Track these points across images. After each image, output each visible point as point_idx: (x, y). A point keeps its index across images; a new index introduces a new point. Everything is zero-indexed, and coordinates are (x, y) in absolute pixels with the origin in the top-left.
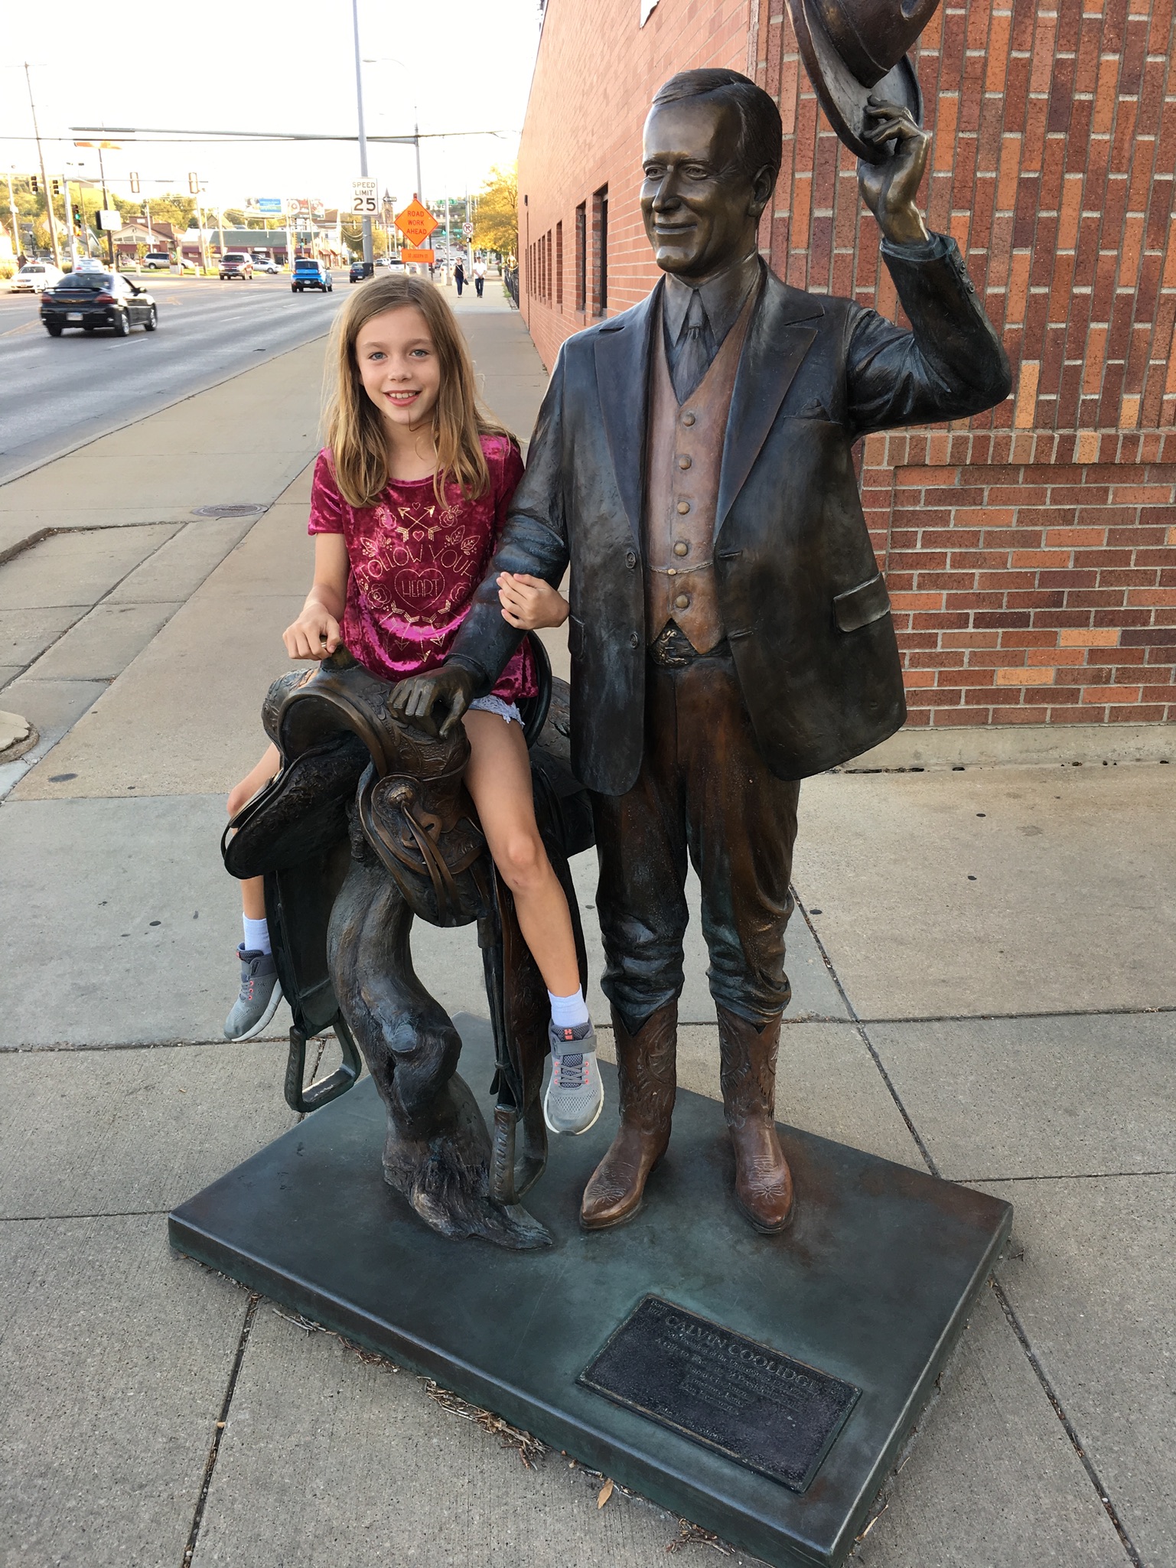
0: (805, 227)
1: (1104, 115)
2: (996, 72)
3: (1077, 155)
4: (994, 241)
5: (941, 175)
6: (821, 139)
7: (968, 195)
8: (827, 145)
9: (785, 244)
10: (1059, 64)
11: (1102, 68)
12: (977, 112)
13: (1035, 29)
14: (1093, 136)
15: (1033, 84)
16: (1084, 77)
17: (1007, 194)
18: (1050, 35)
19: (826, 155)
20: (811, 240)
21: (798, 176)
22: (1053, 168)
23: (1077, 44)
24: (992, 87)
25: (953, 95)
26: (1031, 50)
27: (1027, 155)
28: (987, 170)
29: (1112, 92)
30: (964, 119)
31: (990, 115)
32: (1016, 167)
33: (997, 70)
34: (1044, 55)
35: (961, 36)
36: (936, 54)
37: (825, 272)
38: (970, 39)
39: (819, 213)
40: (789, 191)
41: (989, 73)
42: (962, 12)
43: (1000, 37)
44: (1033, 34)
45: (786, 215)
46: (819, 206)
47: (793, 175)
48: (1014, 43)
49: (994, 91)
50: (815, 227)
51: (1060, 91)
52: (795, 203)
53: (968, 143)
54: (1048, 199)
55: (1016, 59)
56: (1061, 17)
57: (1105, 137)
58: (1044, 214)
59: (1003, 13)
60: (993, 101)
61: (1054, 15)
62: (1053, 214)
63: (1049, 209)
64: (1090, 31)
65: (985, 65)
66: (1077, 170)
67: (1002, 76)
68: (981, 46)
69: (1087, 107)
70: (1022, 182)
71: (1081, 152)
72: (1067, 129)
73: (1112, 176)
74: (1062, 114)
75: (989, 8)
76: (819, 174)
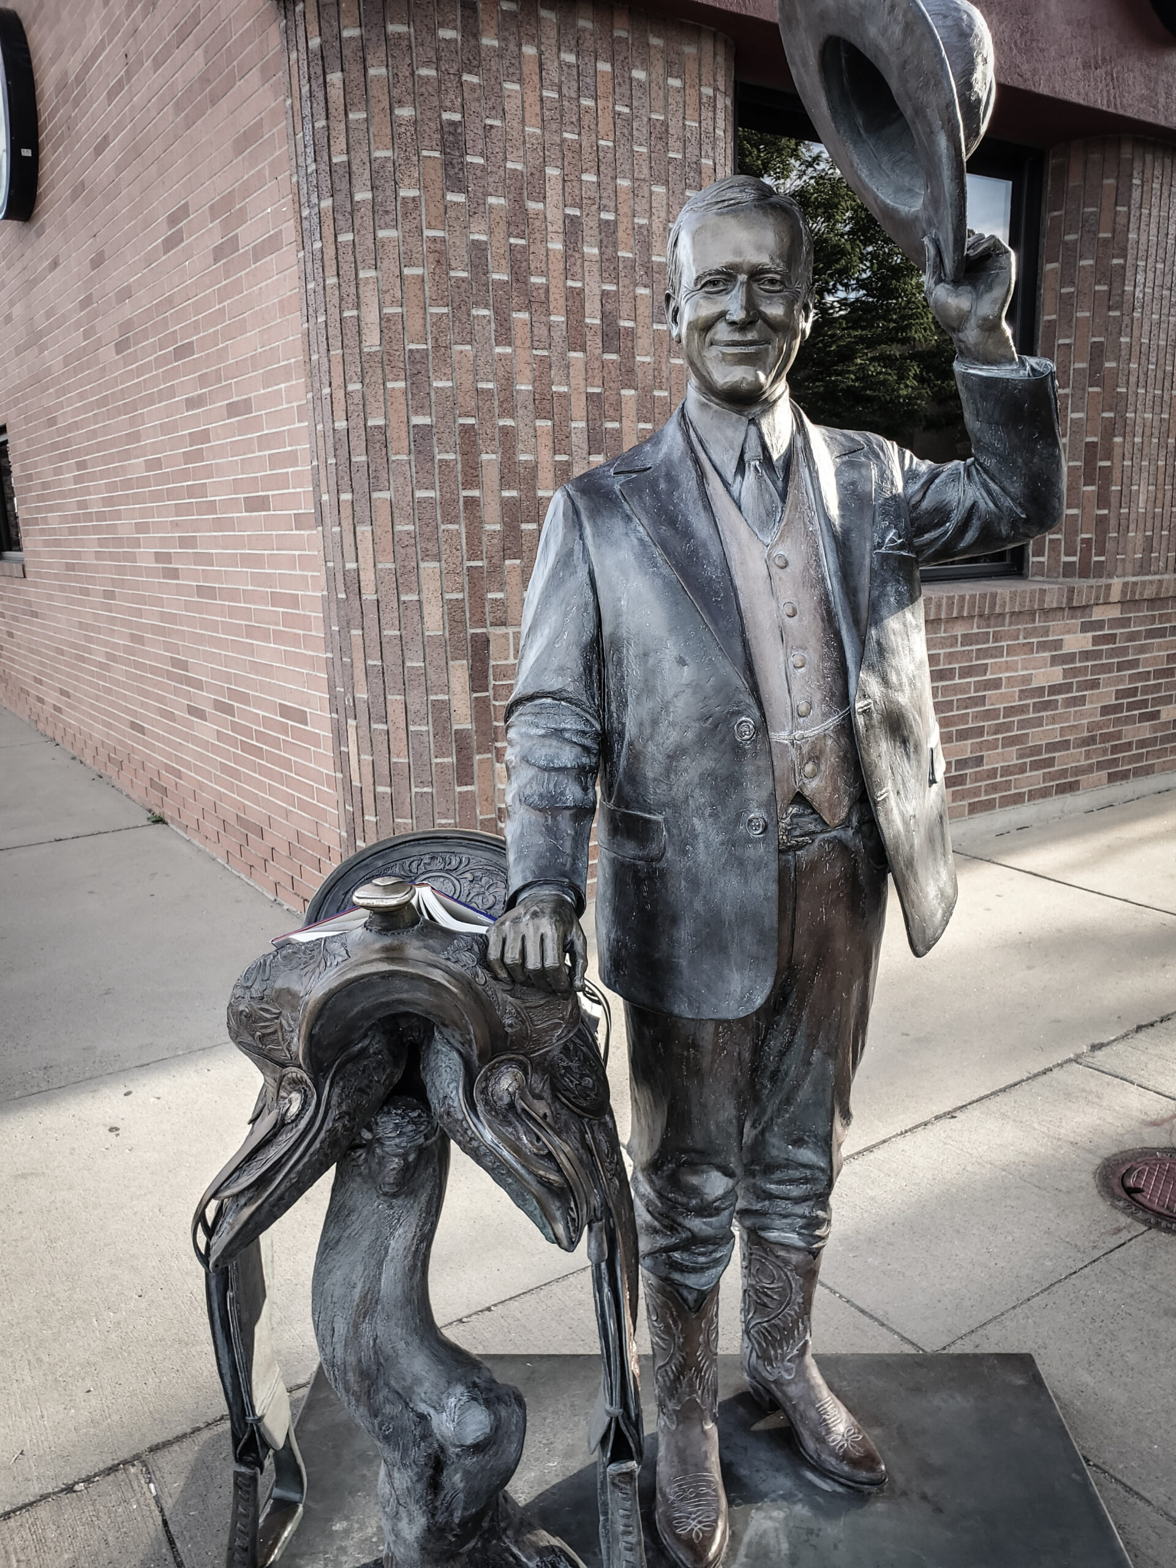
0: (404, 434)
1: (644, 341)
2: (557, 299)
3: (628, 374)
4: (574, 448)
5: (523, 387)
6: (411, 351)
7: (548, 407)
8: (418, 356)
9: (384, 450)
10: (604, 294)
11: (638, 299)
12: (546, 333)
13: (583, 262)
14: (638, 358)
15: (587, 312)
16: (625, 308)
17: (579, 406)
18: (596, 268)
19: (418, 366)
20: (412, 446)
21: (389, 385)
22: (611, 384)
23: (617, 277)
24: (555, 311)
25: (524, 316)
26: (583, 280)
27: (590, 372)
28: (560, 384)
29: (648, 321)
30: (536, 338)
31: (557, 335)
32: (583, 383)
33: (557, 296)
34: (593, 286)
35: (525, 264)
36: (505, 278)
37: (431, 477)
38: (532, 267)
39: (418, 420)
40: (382, 399)
41: (551, 298)
42: (522, 242)
43: (557, 266)
44: (582, 267)
45: (381, 422)
46: (416, 413)
47: (384, 384)
48: (567, 273)
49: (558, 314)
50: (415, 434)
51: (608, 318)
52: (390, 411)
53: (542, 359)
54: (611, 413)
55: (571, 287)
56: (601, 254)
57: (648, 359)
58: (609, 425)
59: (556, 245)
60: (558, 324)
61: (596, 251)
62: (616, 425)
63: (613, 420)
64: (625, 267)
65: (547, 291)
66: (630, 387)
67: (562, 302)
68: (542, 274)
69: (631, 333)
70: (589, 396)
71: (631, 371)
72: (618, 351)
73: (656, 393)
74: (612, 336)
75: (545, 240)
76: (413, 384)
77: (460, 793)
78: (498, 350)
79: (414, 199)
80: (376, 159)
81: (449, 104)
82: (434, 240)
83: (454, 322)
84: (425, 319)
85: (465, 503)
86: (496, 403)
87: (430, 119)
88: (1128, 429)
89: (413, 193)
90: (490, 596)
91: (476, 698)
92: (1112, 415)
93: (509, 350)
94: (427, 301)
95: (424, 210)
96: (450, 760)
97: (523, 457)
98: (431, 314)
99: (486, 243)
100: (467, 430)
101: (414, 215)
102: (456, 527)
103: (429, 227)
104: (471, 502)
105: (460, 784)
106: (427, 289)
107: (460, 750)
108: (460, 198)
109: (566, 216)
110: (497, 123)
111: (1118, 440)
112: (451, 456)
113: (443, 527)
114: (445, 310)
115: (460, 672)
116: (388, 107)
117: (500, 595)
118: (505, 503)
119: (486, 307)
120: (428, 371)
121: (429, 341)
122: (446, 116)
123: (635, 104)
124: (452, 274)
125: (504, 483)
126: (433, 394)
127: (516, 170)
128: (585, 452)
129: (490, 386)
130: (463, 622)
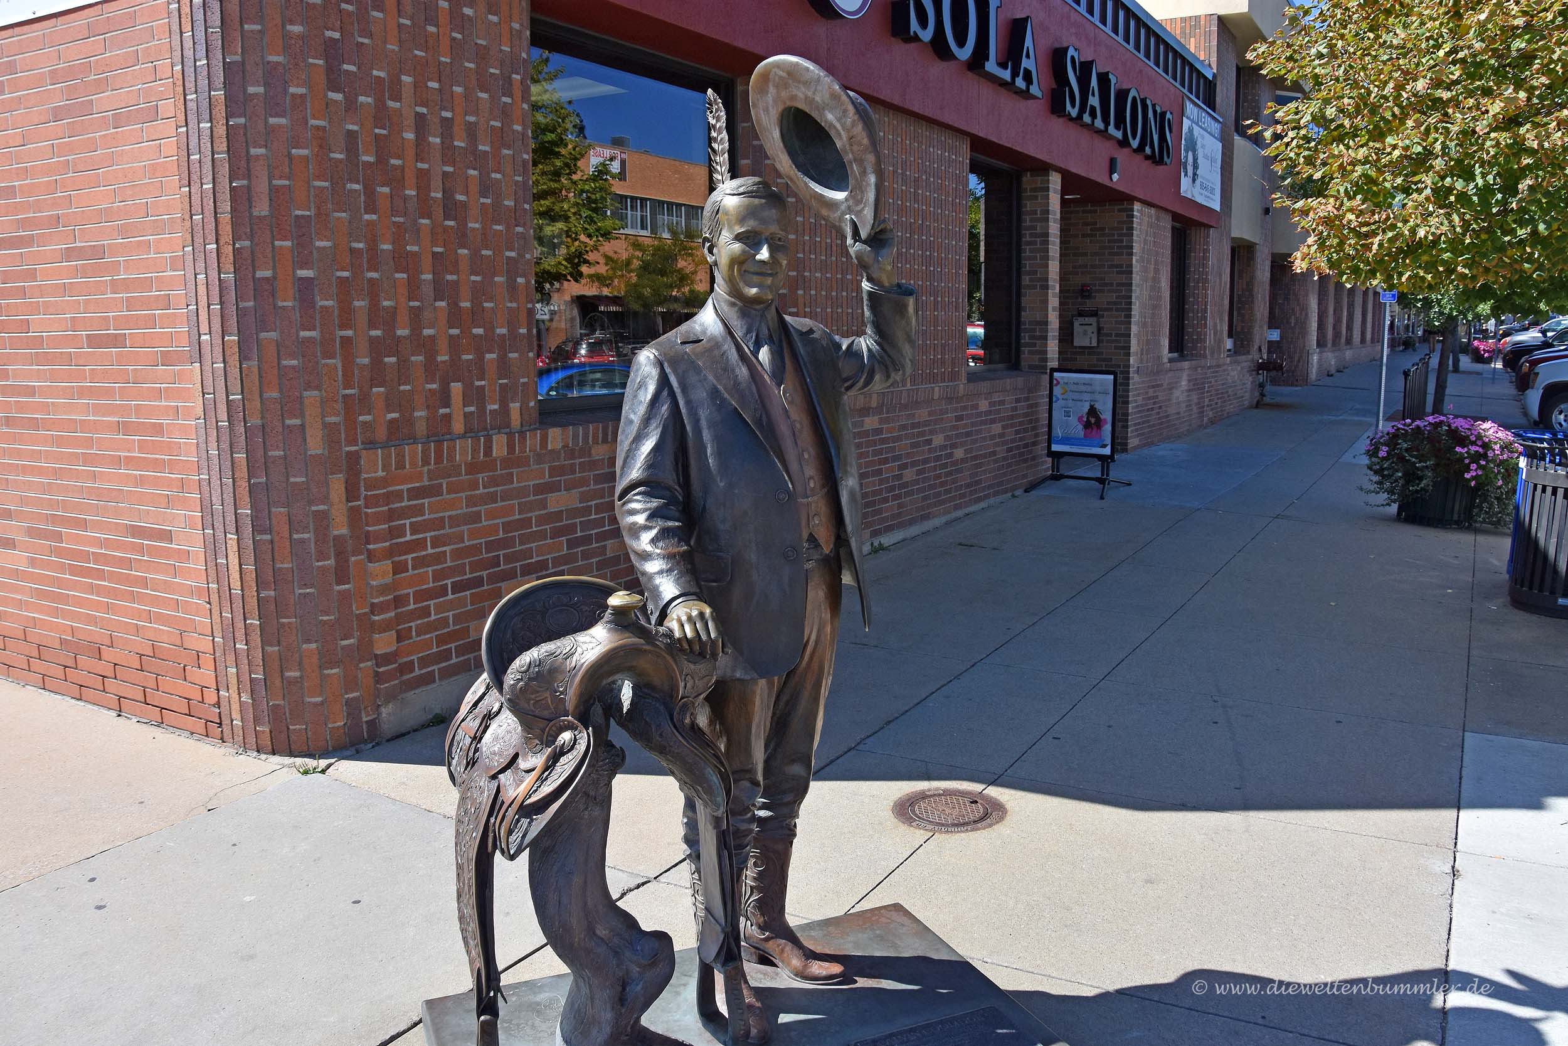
0: (290, 285)
1: (474, 211)
2: (410, 177)
3: (462, 237)
5: (385, 247)
6: (296, 216)
7: (404, 263)
8: (302, 221)
10: (445, 174)
11: (469, 179)
12: (402, 204)
13: (429, 149)
14: (470, 225)
15: (432, 187)
16: (460, 186)
17: (427, 262)
18: (438, 154)
19: (303, 229)
20: (297, 295)
21: (278, 244)
22: (451, 245)
23: (454, 161)
24: (409, 187)
25: (386, 190)
26: (429, 163)
27: (435, 236)
28: (413, 245)
29: (476, 195)
30: (395, 208)
31: (410, 206)
32: (429, 244)
33: (411, 175)
34: (436, 168)
35: (386, 149)
36: (372, 160)
37: (313, 320)
38: (392, 152)
39: (303, 273)
40: (270, 255)
41: (406, 178)
43: (410, 152)
44: (428, 153)
45: (268, 273)
46: (301, 268)
47: (272, 243)
48: (418, 157)
49: (411, 189)
50: (299, 285)
51: (448, 193)
52: (278, 266)
53: (399, 225)
54: (451, 267)
55: (421, 168)
56: (443, 143)
57: (477, 226)
58: (449, 277)
59: (410, 136)
60: (411, 197)
61: (438, 140)
62: (455, 277)
63: (452, 274)
64: (459, 154)
65: (403, 170)
66: (464, 247)
67: (414, 181)
68: (398, 158)
69: (464, 205)
70: (434, 254)
71: (464, 235)
72: (455, 219)
73: (484, 252)
74: (451, 208)
75: (401, 131)
76: (298, 244)
77: (339, 592)
78: (367, 217)
79: (301, 95)
80: (268, 63)
81: (331, 26)
82: (318, 128)
83: (332, 194)
84: (309, 191)
85: (342, 343)
86: (365, 260)
87: (316, 36)
88: (807, 284)
89: (301, 91)
90: (361, 418)
91: (351, 507)
92: (795, 273)
93: (374, 217)
94: (311, 176)
95: (309, 105)
96: (331, 562)
97: (386, 303)
98: (314, 187)
99: (357, 132)
100: (342, 281)
101: (301, 108)
102: (334, 361)
103: (314, 117)
104: (346, 341)
105: (338, 584)
106: (310, 167)
107: (338, 555)
108: (338, 97)
109: (417, 114)
110: (366, 41)
111: (800, 292)
112: (330, 303)
113: (323, 361)
114: (326, 184)
115: (337, 485)
116: (280, 23)
117: (368, 418)
118: (373, 341)
119: (358, 183)
120: (311, 234)
121: (312, 209)
122: (329, 34)
123: (466, 33)
124: (332, 155)
125: (372, 325)
126: (315, 252)
127: (380, 77)
128: (432, 299)
129: (361, 245)
130: (339, 442)
